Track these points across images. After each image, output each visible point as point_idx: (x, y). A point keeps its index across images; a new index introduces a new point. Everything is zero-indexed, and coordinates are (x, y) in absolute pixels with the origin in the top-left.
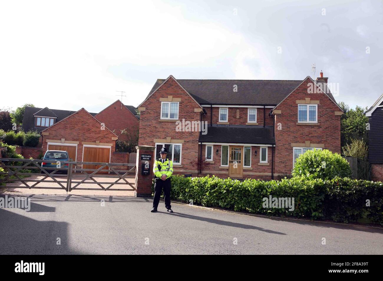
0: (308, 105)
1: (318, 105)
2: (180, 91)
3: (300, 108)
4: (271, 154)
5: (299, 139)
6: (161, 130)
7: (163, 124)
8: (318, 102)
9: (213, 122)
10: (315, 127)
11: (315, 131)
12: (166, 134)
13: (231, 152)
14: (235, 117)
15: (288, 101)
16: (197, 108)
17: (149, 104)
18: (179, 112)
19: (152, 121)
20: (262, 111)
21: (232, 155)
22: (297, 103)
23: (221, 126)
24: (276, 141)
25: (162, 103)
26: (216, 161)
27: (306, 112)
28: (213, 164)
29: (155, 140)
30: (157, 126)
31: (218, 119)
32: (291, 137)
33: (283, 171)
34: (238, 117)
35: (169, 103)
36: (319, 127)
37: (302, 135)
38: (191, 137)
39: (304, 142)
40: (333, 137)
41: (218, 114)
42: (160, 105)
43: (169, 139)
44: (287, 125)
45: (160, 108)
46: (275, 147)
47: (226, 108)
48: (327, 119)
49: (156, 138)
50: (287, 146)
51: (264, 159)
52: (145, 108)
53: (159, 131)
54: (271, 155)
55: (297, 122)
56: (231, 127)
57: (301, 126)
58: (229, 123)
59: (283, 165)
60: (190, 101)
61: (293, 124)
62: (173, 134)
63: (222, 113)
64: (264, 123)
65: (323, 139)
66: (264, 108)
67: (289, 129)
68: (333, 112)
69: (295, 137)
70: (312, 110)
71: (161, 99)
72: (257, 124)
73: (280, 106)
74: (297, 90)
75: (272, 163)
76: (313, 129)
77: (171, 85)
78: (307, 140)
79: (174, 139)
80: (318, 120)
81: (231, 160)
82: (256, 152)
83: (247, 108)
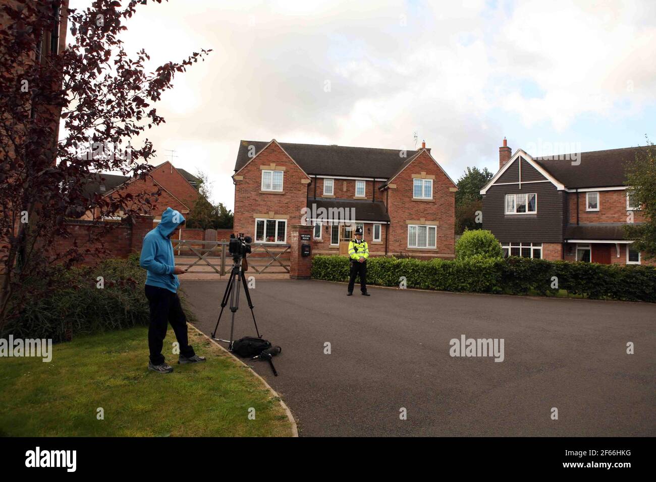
0: (424, 180)
1: (434, 180)
2: (285, 159)
3: (416, 183)
4: (385, 231)
5: (414, 216)
6: (262, 203)
7: (264, 196)
8: (434, 177)
9: (317, 195)
10: (430, 203)
11: (430, 208)
12: (268, 208)
13: (342, 230)
14: (342, 190)
15: (403, 175)
16: (305, 178)
17: (247, 173)
18: (284, 183)
19: (252, 192)
20: (372, 184)
21: (343, 233)
22: (412, 177)
23: (325, 200)
24: (391, 217)
25: (263, 171)
26: (325, 239)
27: (421, 187)
28: (322, 243)
29: (255, 215)
30: (257, 199)
31: (323, 192)
32: (406, 214)
33: (398, 250)
34: (345, 189)
35: (272, 172)
36: (434, 203)
37: (417, 212)
38: (297, 212)
39: (419, 219)
40: (448, 215)
41: (323, 186)
42: (261, 174)
43: (272, 214)
44: (402, 201)
45: (261, 177)
46: (389, 224)
47: (332, 179)
48: (442, 195)
49: (257, 213)
50: (402, 223)
51: (377, 237)
52: (242, 177)
53: (259, 205)
54: (385, 233)
55: (413, 197)
56: (337, 201)
57: (417, 202)
58: (334, 197)
59: (398, 244)
60: (296, 170)
61: (408, 199)
62: (276, 208)
63: (326, 185)
64: (374, 197)
65: (437, 217)
66: (374, 181)
67: (404, 205)
68: (448, 188)
69: (410, 214)
70: (427, 185)
71: (262, 167)
72: (366, 198)
73: (395, 180)
74: (413, 163)
75: (386, 241)
76: (428, 206)
77: (274, 151)
78: (421, 217)
79: (278, 214)
80: (434, 196)
81: (342, 239)
82: (369, 230)
83: (355, 180)
